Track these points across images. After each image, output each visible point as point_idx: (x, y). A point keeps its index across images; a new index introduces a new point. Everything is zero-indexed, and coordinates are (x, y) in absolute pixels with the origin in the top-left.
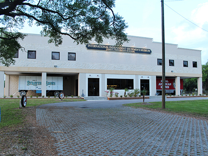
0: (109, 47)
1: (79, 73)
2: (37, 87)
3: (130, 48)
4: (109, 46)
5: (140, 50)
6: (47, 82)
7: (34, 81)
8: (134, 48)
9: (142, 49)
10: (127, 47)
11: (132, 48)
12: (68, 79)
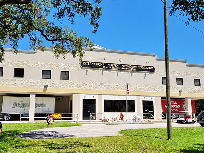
0: (106, 65)
1: (73, 94)
2: (25, 110)
3: (130, 65)
4: (106, 63)
5: (142, 67)
6: (36, 103)
7: (21, 103)
8: (135, 66)
9: (143, 66)
10: (126, 65)
11: (133, 65)
12: (61, 100)
